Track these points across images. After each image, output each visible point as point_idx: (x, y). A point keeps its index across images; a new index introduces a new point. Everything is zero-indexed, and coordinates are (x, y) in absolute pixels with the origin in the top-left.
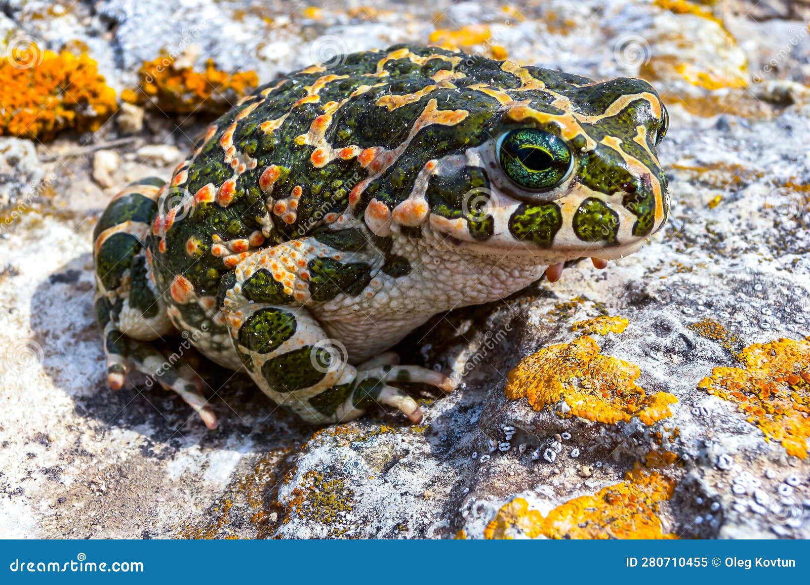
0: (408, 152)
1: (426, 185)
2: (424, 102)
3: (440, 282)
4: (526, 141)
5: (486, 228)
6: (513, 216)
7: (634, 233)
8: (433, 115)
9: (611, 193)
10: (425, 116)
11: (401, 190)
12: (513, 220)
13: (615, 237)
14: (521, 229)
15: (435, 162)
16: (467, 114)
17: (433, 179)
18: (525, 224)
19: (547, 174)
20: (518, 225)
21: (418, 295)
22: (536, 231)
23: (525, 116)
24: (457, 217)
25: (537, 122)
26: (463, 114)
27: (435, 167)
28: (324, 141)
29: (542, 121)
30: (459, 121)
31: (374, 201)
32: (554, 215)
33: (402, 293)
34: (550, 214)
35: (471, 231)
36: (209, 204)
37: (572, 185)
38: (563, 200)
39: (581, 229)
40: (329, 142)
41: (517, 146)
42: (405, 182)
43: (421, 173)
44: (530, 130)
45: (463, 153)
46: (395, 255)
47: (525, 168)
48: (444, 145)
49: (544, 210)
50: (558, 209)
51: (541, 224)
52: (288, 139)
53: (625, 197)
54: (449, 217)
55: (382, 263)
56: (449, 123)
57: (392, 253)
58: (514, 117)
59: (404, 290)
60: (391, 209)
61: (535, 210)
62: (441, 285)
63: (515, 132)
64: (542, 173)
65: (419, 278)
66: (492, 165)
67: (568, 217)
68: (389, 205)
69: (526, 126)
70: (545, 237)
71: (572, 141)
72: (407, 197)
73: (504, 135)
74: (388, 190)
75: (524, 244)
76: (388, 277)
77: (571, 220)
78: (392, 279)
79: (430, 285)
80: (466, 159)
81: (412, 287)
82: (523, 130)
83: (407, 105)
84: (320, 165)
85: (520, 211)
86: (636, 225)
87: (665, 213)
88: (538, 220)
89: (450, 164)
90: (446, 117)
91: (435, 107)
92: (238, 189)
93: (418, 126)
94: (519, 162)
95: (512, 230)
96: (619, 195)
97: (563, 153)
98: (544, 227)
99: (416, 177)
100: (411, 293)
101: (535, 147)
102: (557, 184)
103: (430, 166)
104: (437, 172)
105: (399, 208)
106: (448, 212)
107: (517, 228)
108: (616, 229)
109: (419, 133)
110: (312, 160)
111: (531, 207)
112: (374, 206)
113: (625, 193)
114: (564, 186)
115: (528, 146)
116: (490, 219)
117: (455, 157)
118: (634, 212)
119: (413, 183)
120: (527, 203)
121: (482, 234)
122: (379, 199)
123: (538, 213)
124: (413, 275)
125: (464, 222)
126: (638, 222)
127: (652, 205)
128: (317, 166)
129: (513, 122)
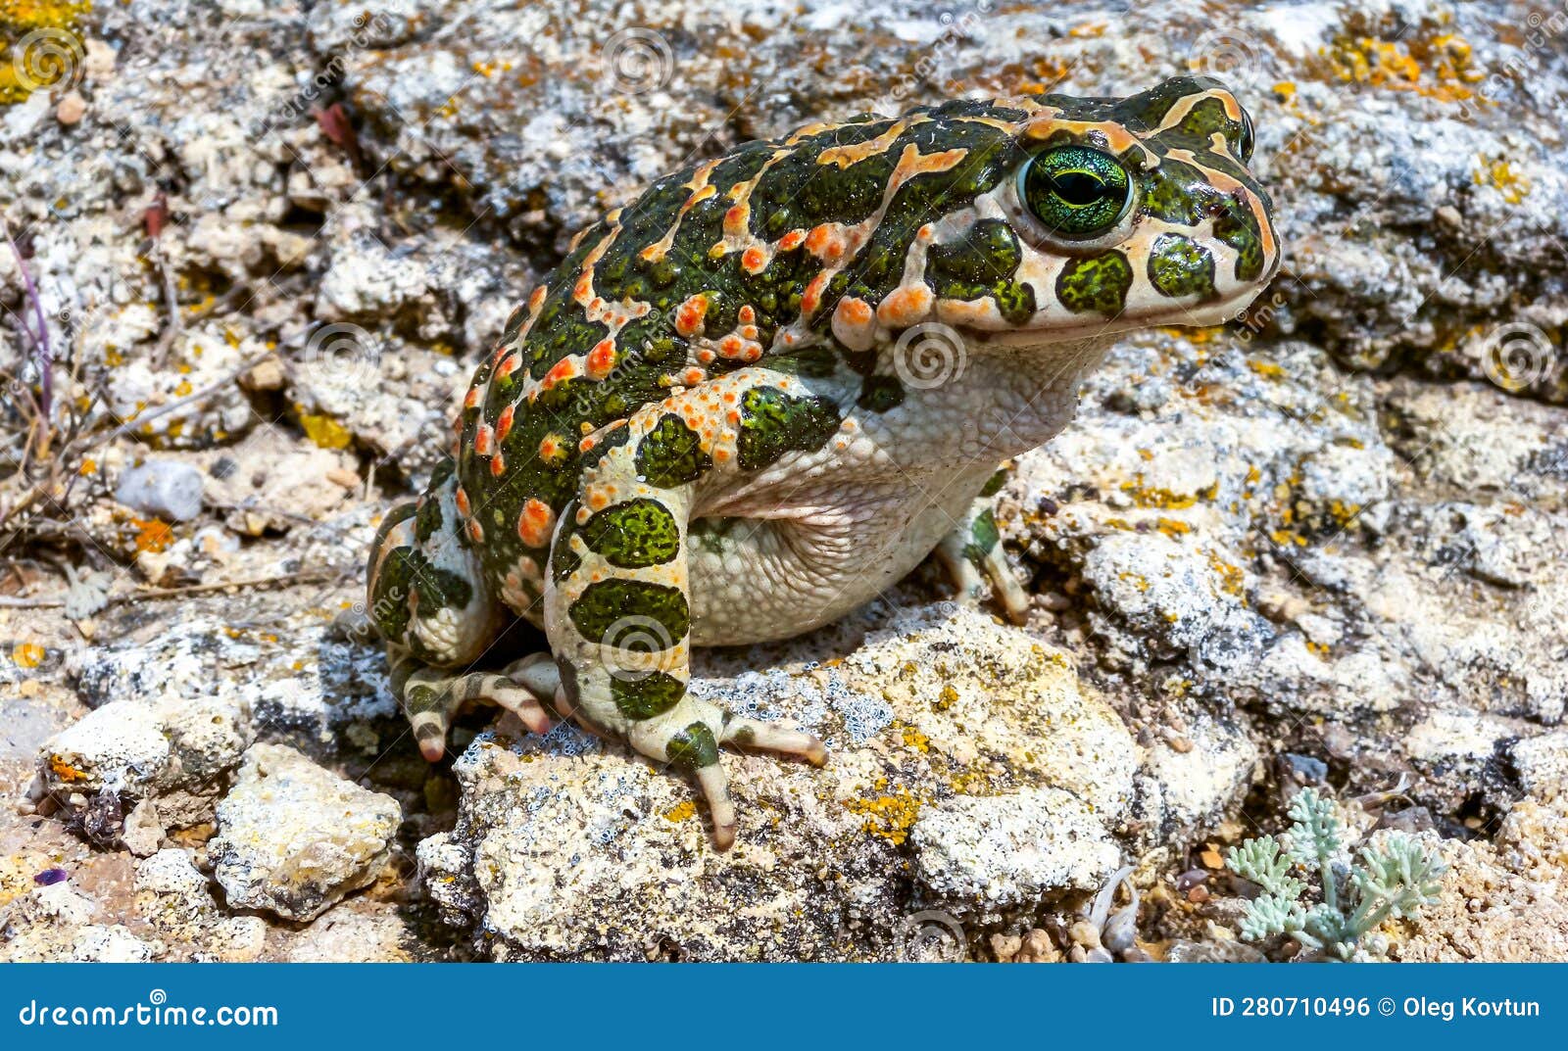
0: (886, 222)
1: (924, 262)
2: (896, 152)
3: (952, 407)
4: (1060, 165)
5: (1025, 303)
6: (1060, 279)
7: (1238, 275)
8: (915, 163)
9: (1194, 222)
10: (904, 167)
11: (886, 277)
12: (1061, 284)
13: (1211, 285)
14: (1076, 295)
15: (930, 226)
16: (966, 152)
17: (933, 251)
18: (1079, 287)
19: (1098, 207)
20: (1071, 289)
21: (919, 435)
22: (1098, 294)
23: (1052, 130)
24: (978, 296)
25: (1072, 136)
26: (959, 154)
27: (934, 233)
28: (752, 238)
29: (1078, 133)
30: (956, 162)
31: (847, 299)
32: (1119, 265)
33: (894, 435)
34: (1113, 267)
35: (1003, 313)
36: (572, 381)
37: (1136, 220)
38: (1128, 244)
39: (1162, 280)
40: (758, 237)
41: (1047, 177)
42: (890, 264)
43: (913, 246)
44: (1064, 149)
45: (971, 204)
46: (881, 377)
47: (1065, 203)
48: (940, 200)
49: (1103, 262)
50: (1123, 257)
51: (1103, 282)
52: (697, 258)
53: (1215, 225)
54: (968, 299)
55: (858, 393)
56: (943, 168)
57: (876, 373)
58: (1037, 135)
59: (896, 429)
60: (874, 308)
61: (1090, 265)
62: (952, 413)
63: (1042, 157)
64: (1091, 206)
65: (918, 407)
66: (1017, 212)
67: (1139, 266)
68: (869, 300)
69: (1056, 144)
70: (1111, 301)
71: (1125, 154)
72: (897, 285)
73: (1028, 164)
74: (866, 282)
75: (1084, 316)
76: (870, 413)
77: (1144, 269)
78: (877, 416)
79: (936, 415)
80: (977, 211)
81: (908, 424)
82: (1052, 151)
83: (870, 158)
84: (759, 270)
85: (1069, 269)
86: (1239, 262)
87: (1277, 244)
88: (1097, 278)
89: (956, 223)
90: (937, 161)
91: (917, 152)
92: (619, 349)
93: (896, 181)
94: (1055, 196)
95: (1064, 300)
96: (1206, 224)
97: (1116, 173)
98: (1108, 287)
99: (906, 253)
100: (908, 433)
101: (1075, 170)
102: (1115, 221)
103: (924, 233)
104: (936, 240)
105: (886, 302)
106: (965, 292)
107: (1070, 295)
108: (1211, 274)
109: (900, 191)
110: (745, 267)
111: (1084, 262)
112: (846, 307)
113: (1214, 219)
114: (1125, 223)
115: (1064, 172)
116: (1027, 288)
117: (959, 214)
118: (1233, 245)
119: (903, 262)
120: (1076, 257)
121: (1020, 313)
122: (854, 294)
123: (1095, 269)
124: (910, 403)
125: (990, 301)
126: (1240, 259)
127: (1256, 231)
128: (754, 272)
129: (1037, 142)
